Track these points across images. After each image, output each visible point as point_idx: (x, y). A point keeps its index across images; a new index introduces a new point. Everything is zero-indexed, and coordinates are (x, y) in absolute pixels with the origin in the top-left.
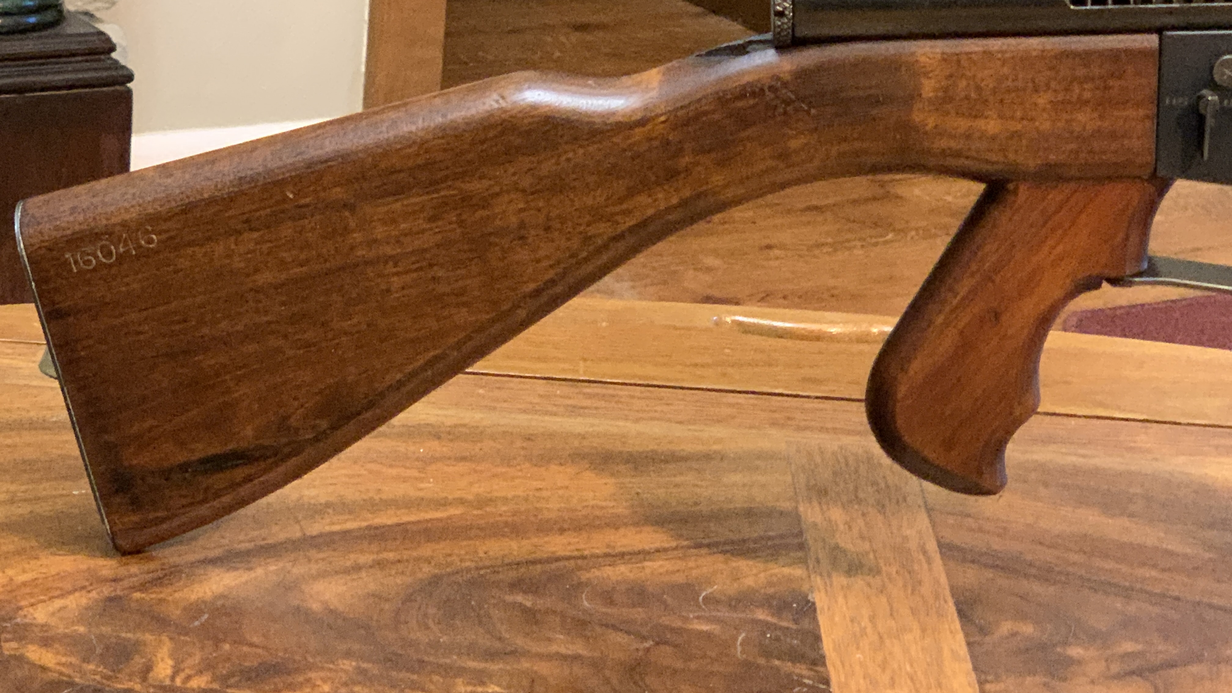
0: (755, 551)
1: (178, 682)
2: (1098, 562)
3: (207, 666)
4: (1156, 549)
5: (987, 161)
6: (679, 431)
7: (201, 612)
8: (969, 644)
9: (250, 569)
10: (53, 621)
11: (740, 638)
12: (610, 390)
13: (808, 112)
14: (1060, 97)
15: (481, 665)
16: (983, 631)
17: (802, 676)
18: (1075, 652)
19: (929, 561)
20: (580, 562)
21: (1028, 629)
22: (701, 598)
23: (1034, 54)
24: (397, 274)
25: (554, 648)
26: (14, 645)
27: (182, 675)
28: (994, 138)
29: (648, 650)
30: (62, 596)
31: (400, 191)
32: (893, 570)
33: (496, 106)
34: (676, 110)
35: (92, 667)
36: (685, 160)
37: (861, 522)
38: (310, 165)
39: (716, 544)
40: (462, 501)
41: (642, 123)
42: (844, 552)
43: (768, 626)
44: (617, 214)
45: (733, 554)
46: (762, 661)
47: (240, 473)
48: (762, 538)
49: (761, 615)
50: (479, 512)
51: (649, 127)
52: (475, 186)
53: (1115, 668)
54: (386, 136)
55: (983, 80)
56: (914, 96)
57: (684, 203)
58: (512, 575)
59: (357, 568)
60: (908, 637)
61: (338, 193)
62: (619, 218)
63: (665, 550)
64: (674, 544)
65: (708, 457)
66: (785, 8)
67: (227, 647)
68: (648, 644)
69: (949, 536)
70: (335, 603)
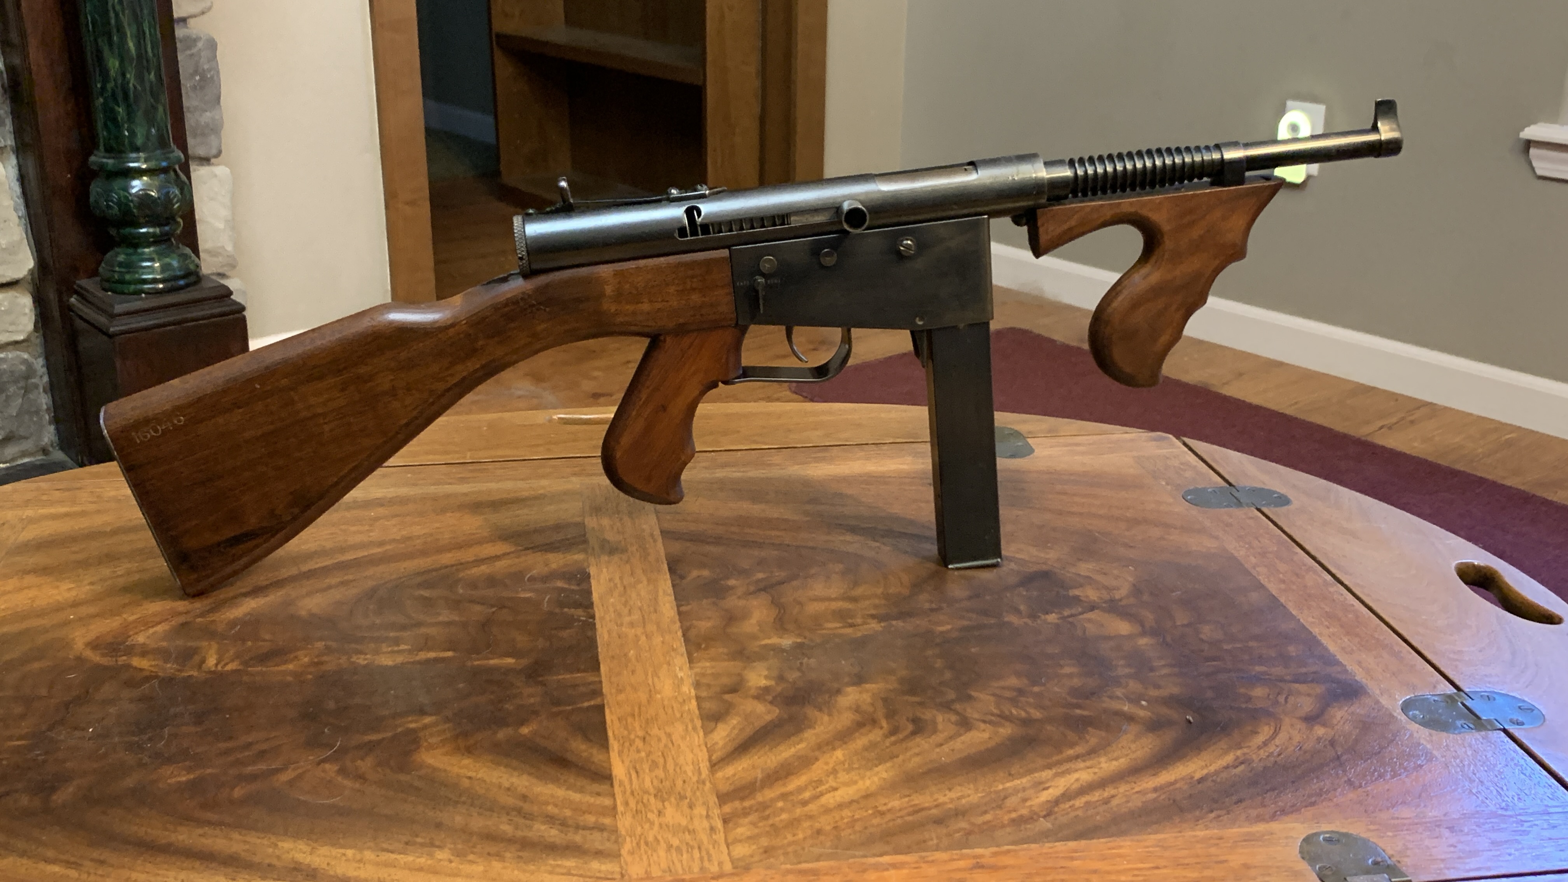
0: (559, 548)
1: (219, 668)
2: (747, 530)
3: (237, 656)
4: (778, 519)
5: (648, 326)
6: (520, 484)
7: (236, 625)
8: (674, 586)
9: (266, 596)
10: (148, 642)
11: (547, 599)
12: (484, 466)
13: (545, 310)
14: (680, 288)
15: (397, 634)
16: (682, 577)
17: (580, 616)
18: (732, 582)
19: (655, 541)
20: (459, 567)
21: (706, 573)
22: (526, 579)
23: (664, 266)
24: (326, 423)
25: (441, 619)
26: (124, 658)
27: (223, 663)
28: (648, 313)
29: (494, 613)
30: (153, 627)
31: (321, 378)
32: (634, 548)
33: (370, 324)
34: (472, 316)
35: (169, 665)
36: (481, 343)
37: (618, 524)
38: (267, 368)
39: (538, 547)
40: (394, 540)
41: (453, 325)
42: (608, 542)
43: (563, 590)
44: (447, 376)
45: (546, 551)
46: (557, 610)
47: (251, 544)
48: (563, 540)
49: (560, 584)
50: (403, 545)
51: (457, 328)
52: (362, 370)
53: (752, 588)
54: (309, 348)
55: (638, 283)
56: (602, 295)
57: (483, 367)
58: (419, 579)
59: (330, 587)
60: (640, 586)
61: (284, 382)
62: (448, 378)
63: (508, 554)
64: (513, 550)
65: (536, 498)
66: (523, 255)
67: (250, 643)
68: (494, 609)
69: (666, 526)
70: (315, 610)
